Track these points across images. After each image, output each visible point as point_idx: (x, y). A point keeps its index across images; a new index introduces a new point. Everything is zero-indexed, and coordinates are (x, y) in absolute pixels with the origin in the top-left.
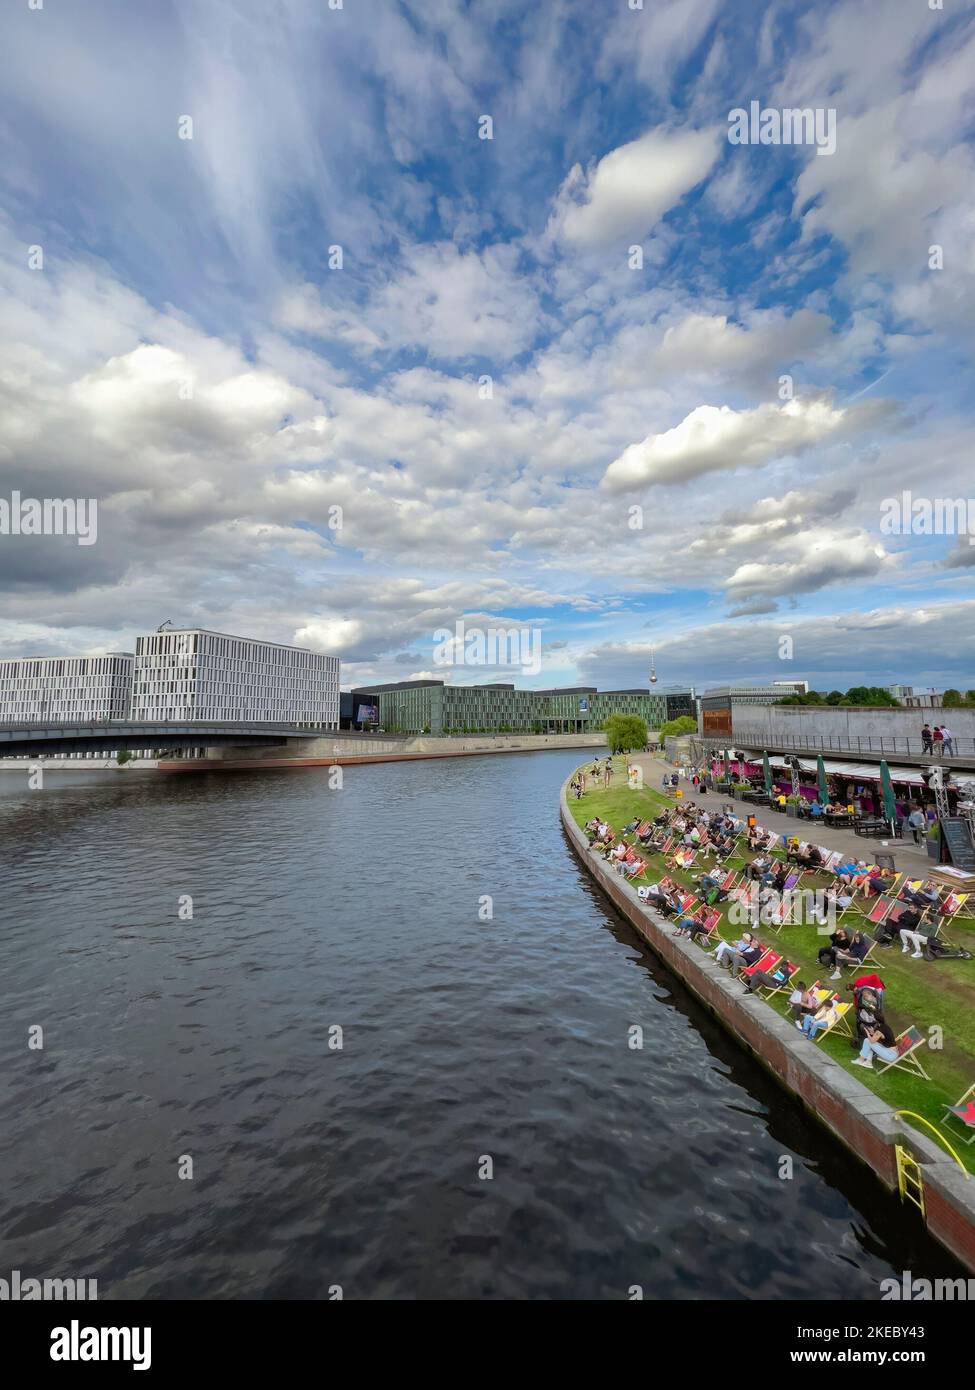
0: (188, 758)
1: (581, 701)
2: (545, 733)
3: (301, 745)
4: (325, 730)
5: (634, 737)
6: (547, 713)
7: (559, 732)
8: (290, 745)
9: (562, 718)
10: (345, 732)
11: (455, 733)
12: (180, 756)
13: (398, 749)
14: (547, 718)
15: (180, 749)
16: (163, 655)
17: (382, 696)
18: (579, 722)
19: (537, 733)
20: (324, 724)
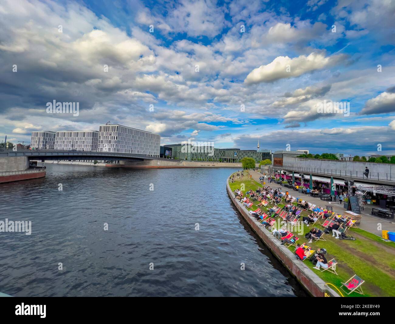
0: (114, 163)
1: (235, 153)
2: (223, 162)
3: (148, 161)
4: (155, 158)
5: (251, 165)
6: (224, 156)
7: (227, 162)
8: (145, 161)
9: (229, 158)
10: (161, 158)
11: (195, 160)
12: (112, 163)
13: (177, 165)
14: (224, 157)
15: (112, 161)
16: (107, 132)
17: (173, 148)
18: (234, 159)
19: (220, 162)
20: (155, 156)
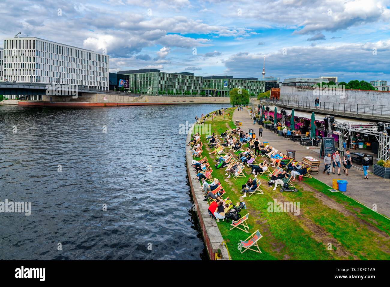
0: (33, 100)
1: (225, 82)
2: (207, 96)
3: (88, 96)
4: (101, 90)
6: (209, 87)
7: (213, 96)
8: (83, 96)
9: (215, 90)
10: (111, 91)
11: (163, 94)
12: (30, 99)
13: (136, 100)
14: (208, 89)
15: (29, 96)
16: (18, 49)
17: (131, 76)
18: (223, 92)
19: (203, 96)
20: (101, 87)
